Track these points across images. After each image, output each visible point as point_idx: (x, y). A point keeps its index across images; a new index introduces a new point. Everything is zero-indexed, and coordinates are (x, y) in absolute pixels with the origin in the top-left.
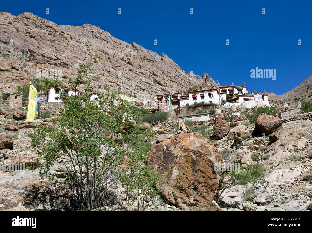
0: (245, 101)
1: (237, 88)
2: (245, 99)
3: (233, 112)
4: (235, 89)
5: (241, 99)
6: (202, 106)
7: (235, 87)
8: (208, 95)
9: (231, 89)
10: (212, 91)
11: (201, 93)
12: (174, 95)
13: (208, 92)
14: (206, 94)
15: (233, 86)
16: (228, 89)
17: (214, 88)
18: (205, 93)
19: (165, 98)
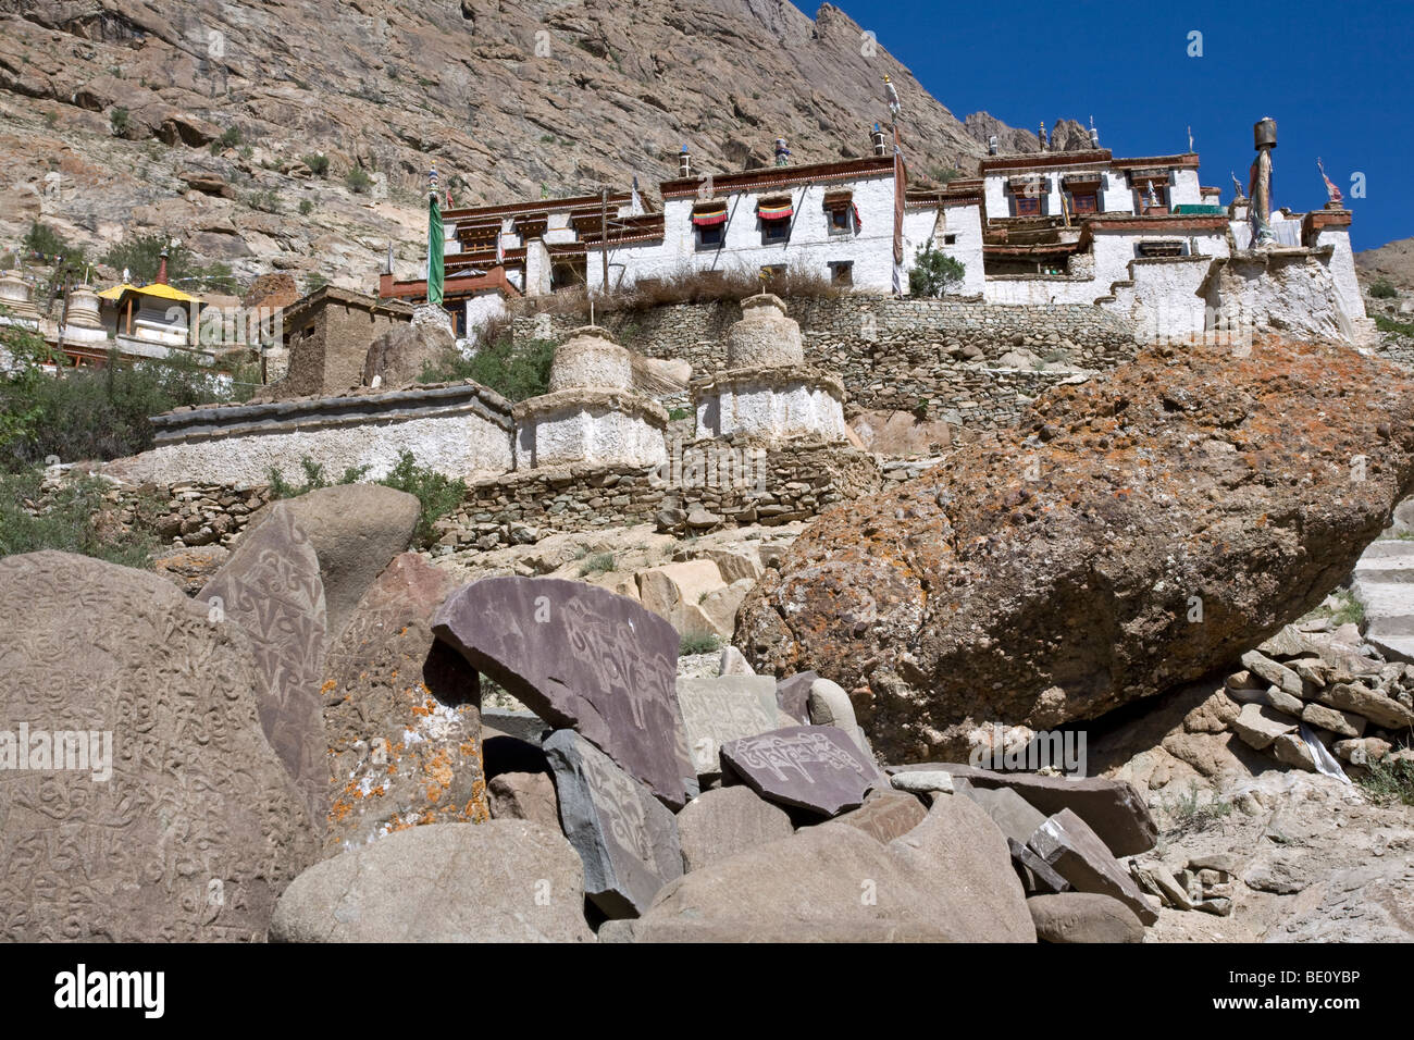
0: (1144, 272)
1: (1128, 174)
2: (1145, 253)
3: (737, 386)
4: (1111, 178)
5: (1112, 252)
7: (1114, 166)
8: (826, 207)
9: (1080, 173)
10: (855, 179)
11: (765, 190)
12: (588, 206)
13: (829, 184)
14: (808, 203)
15: (1097, 158)
16: (1054, 178)
17: (878, 151)
18: (796, 194)
19: (517, 230)
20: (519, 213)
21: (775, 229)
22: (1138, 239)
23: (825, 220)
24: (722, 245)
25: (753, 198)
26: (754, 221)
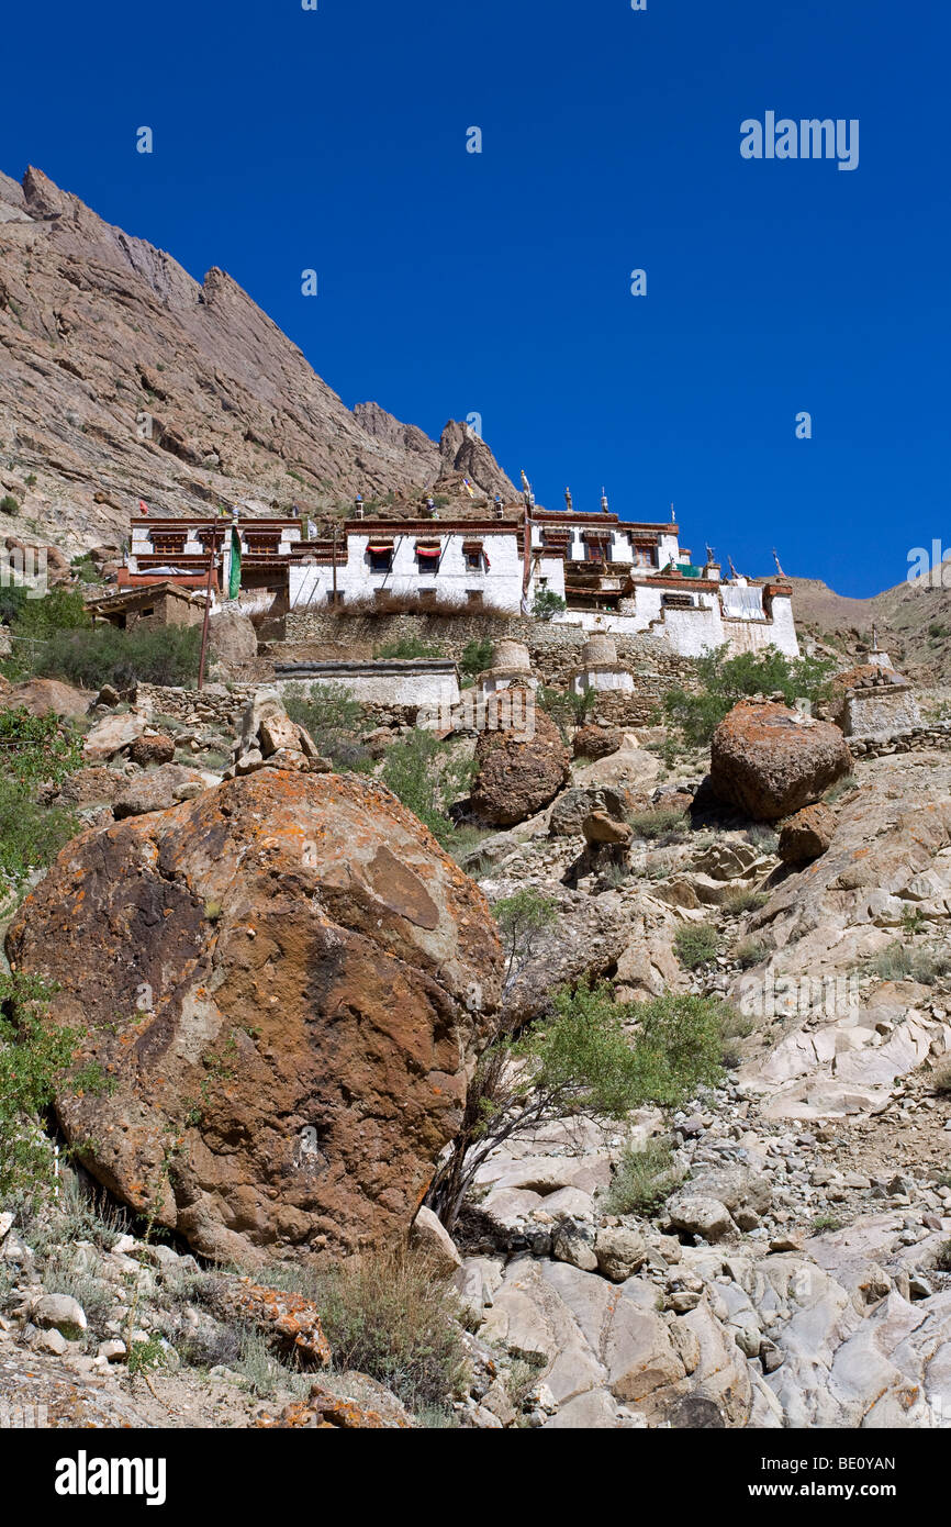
0: (669, 614)
1: (629, 534)
2: (667, 600)
3: (596, 670)
4: (617, 536)
5: (647, 600)
6: (420, 614)
7: (619, 527)
8: (464, 551)
9: (595, 530)
10: (485, 534)
11: (421, 535)
12: (259, 526)
13: (466, 535)
14: (452, 548)
15: (607, 519)
16: (577, 531)
17: (499, 516)
18: (443, 540)
19: (200, 538)
20: (203, 526)
21: (429, 563)
22: (664, 591)
23: (463, 560)
24: (390, 570)
25: (413, 540)
26: (412, 555)
